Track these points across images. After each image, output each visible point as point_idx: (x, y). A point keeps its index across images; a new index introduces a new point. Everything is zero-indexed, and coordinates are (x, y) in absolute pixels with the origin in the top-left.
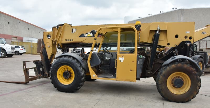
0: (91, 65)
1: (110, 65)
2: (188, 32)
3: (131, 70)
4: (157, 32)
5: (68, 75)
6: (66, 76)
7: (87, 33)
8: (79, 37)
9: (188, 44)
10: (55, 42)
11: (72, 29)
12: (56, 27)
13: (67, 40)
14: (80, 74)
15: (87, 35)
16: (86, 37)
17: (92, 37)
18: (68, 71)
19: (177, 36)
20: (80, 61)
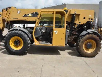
0: (35, 36)
1: (45, 35)
2: (91, 16)
3: (62, 39)
4: (74, 15)
5: (18, 43)
6: (17, 44)
7: (29, 14)
8: (23, 16)
9: (91, 23)
10: (5, 20)
11: (18, 11)
12: (5, 9)
13: (14, 19)
14: (27, 42)
15: (28, 15)
16: (28, 17)
17: (32, 17)
18: (17, 40)
19: (84, 18)
20: (27, 33)
